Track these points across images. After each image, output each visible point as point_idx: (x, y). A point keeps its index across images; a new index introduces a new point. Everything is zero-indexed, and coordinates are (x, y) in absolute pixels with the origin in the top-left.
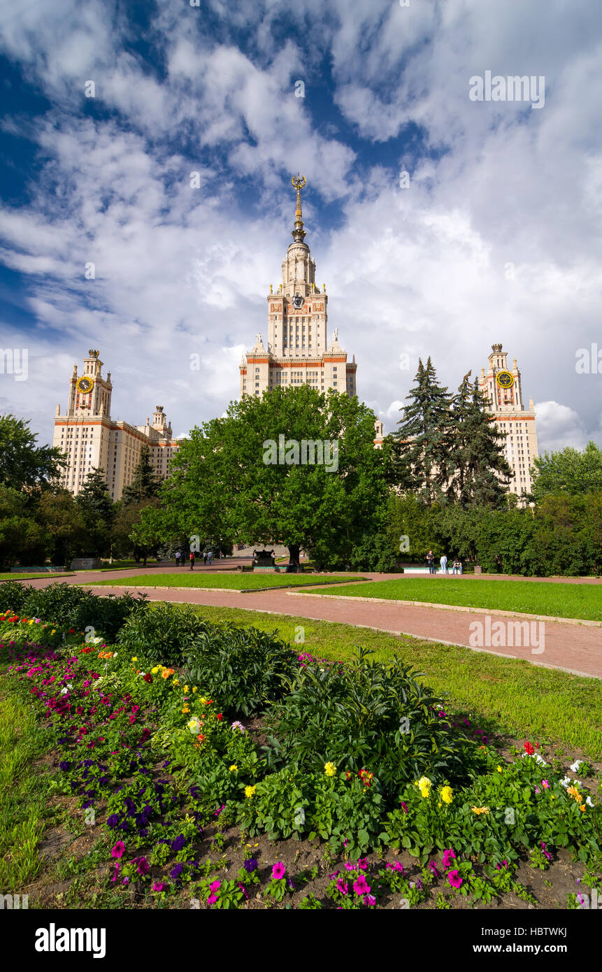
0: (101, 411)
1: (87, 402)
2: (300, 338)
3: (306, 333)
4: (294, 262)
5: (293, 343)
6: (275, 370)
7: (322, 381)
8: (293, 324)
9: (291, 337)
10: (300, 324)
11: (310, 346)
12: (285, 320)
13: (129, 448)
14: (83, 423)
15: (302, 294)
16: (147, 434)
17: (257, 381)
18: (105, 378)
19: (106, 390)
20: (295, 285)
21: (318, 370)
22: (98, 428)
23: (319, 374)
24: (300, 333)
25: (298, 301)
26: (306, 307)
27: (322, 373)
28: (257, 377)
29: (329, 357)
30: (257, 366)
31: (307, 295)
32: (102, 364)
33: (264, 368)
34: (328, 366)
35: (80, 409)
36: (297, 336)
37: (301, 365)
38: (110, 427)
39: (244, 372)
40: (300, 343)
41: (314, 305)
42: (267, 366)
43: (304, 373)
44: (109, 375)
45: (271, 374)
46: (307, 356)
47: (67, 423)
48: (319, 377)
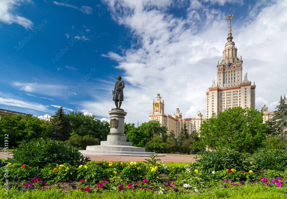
0: (162, 112)
1: (157, 110)
2: (230, 79)
3: (233, 77)
4: (228, 50)
5: (228, 81)
6: (220, 92)
7: (240, 94)
8: (228, 74)
9: (226, 79)
10: (230, 74)
11: (234, 81)
12: (224, 73)
13: (170, 122)
14: (157, 116)
15: (231, 62)
16: (175, 118)
17: (213, 97)
18: (162, 102)
19: (163, 106)
20: (228, 59)
21: (238, 90)
22: (161, 117)
23: (239, 91)
24: (230, 77)
25: (229, 65)
26: (233, 67)
27: (240, 91)
28: (213, 96)
29: (243, 84)
30: (213, 91)
31: (234, 62)
32: (161, 98)
33: (216, 92)
34: (243, 88)
35: (156, 112)
36: (229, 78)
37: (231, 89)
38: (165, 116)
39: (208, 94)
40: (230, 81)
41: (237, 65)
42: (216, 91)
43: (232, 92)
44: (163, 101)
45: (218, 94)
46: (233, 85)
47: (152, 116)
48: (239, 93)
